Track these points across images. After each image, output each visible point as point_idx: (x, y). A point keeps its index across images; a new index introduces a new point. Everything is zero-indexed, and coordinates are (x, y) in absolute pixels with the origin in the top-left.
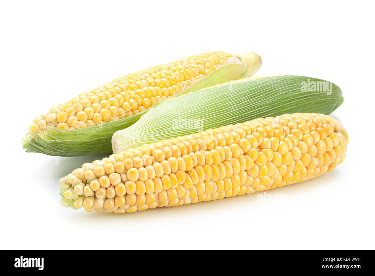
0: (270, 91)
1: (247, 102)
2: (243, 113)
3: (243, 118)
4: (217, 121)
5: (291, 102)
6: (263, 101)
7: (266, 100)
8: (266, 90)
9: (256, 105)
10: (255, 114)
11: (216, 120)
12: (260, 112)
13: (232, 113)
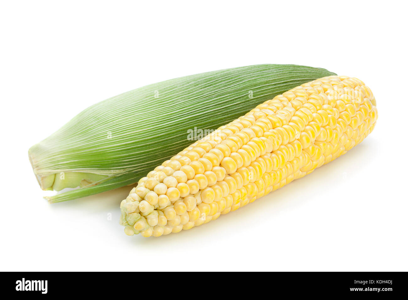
0: (232, 78)
1: (200, 92)
2: (196, 103)
3: (196, 109)
4: (160, 115)
5: (263, 88)
6: (223, 89)
7: (228, 88)
8: (226, 78)
9: (214, 94)
10: (212, 104)
11: (157, 114)
12: (219, 101)
13: (179, 105)
